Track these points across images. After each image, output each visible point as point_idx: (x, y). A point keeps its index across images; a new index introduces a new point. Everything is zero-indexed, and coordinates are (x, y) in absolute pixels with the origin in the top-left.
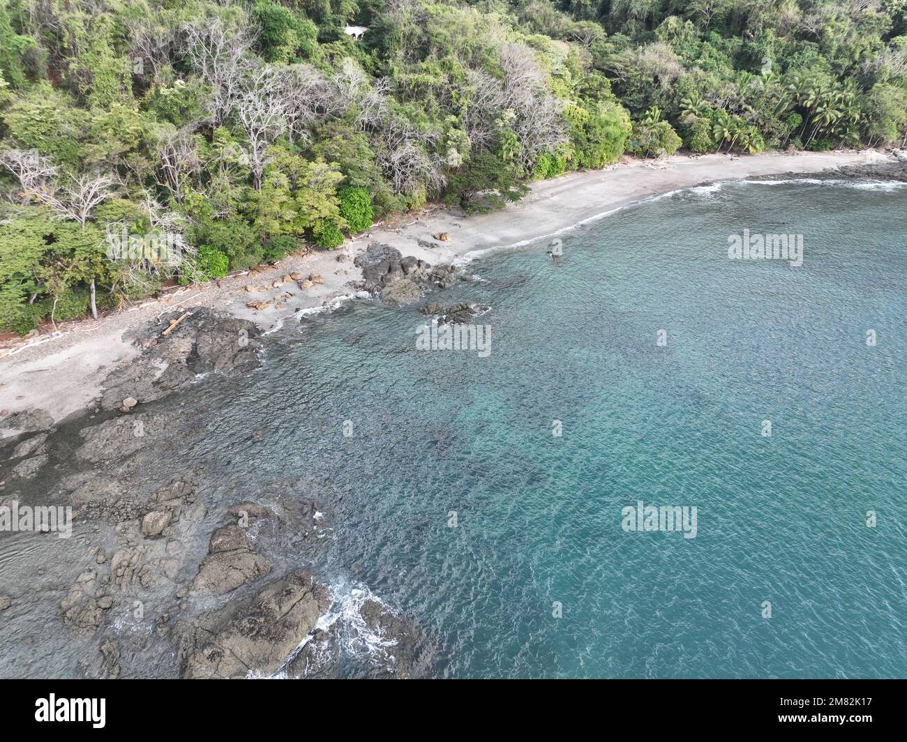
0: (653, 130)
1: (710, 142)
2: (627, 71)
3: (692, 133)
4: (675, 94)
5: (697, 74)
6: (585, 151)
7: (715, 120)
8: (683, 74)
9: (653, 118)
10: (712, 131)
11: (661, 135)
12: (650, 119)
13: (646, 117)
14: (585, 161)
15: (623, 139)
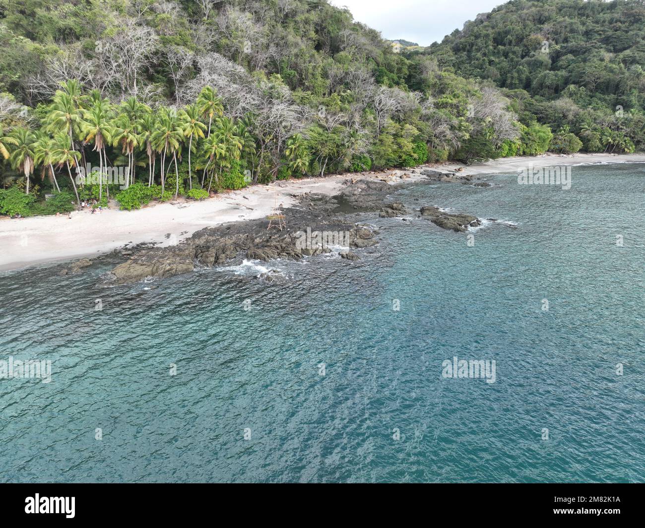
0: (566, 138)
1: (600, 145)
2: (547, 111)
3: (589, 140)
4: (577, 121)
5: (589, 112)
6: (527, 144)
7: (603, 134)
8: (581, 111)
9: (564, 130)
10: (601, 139)
11: (570, 141)
12: (563, 132)
13: (560, 131)
14: (527, 150)
15: (548, 142)
